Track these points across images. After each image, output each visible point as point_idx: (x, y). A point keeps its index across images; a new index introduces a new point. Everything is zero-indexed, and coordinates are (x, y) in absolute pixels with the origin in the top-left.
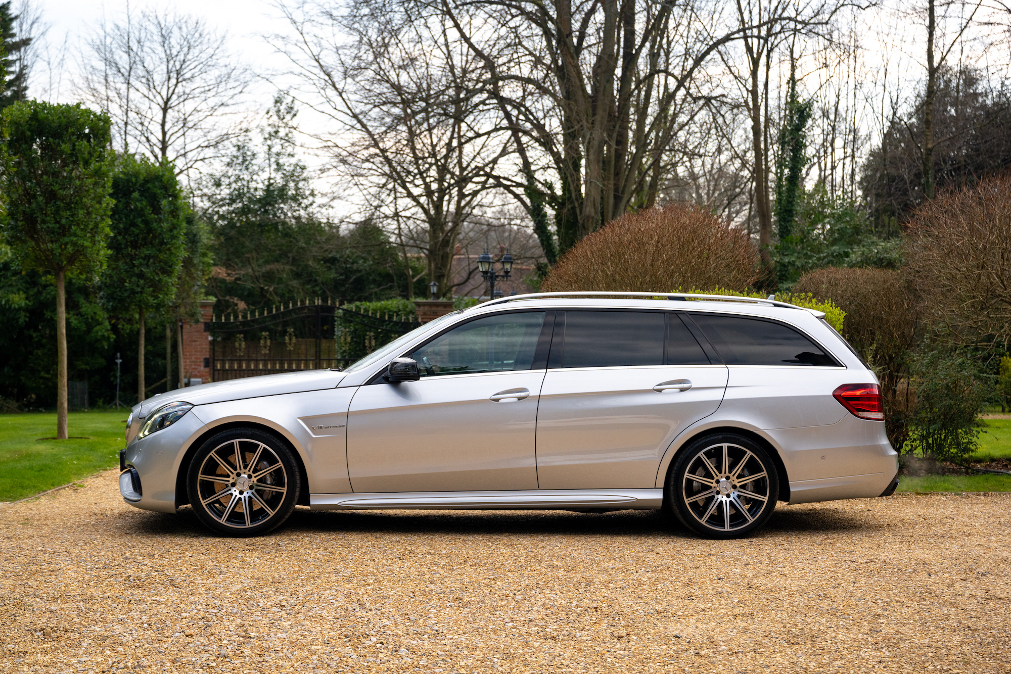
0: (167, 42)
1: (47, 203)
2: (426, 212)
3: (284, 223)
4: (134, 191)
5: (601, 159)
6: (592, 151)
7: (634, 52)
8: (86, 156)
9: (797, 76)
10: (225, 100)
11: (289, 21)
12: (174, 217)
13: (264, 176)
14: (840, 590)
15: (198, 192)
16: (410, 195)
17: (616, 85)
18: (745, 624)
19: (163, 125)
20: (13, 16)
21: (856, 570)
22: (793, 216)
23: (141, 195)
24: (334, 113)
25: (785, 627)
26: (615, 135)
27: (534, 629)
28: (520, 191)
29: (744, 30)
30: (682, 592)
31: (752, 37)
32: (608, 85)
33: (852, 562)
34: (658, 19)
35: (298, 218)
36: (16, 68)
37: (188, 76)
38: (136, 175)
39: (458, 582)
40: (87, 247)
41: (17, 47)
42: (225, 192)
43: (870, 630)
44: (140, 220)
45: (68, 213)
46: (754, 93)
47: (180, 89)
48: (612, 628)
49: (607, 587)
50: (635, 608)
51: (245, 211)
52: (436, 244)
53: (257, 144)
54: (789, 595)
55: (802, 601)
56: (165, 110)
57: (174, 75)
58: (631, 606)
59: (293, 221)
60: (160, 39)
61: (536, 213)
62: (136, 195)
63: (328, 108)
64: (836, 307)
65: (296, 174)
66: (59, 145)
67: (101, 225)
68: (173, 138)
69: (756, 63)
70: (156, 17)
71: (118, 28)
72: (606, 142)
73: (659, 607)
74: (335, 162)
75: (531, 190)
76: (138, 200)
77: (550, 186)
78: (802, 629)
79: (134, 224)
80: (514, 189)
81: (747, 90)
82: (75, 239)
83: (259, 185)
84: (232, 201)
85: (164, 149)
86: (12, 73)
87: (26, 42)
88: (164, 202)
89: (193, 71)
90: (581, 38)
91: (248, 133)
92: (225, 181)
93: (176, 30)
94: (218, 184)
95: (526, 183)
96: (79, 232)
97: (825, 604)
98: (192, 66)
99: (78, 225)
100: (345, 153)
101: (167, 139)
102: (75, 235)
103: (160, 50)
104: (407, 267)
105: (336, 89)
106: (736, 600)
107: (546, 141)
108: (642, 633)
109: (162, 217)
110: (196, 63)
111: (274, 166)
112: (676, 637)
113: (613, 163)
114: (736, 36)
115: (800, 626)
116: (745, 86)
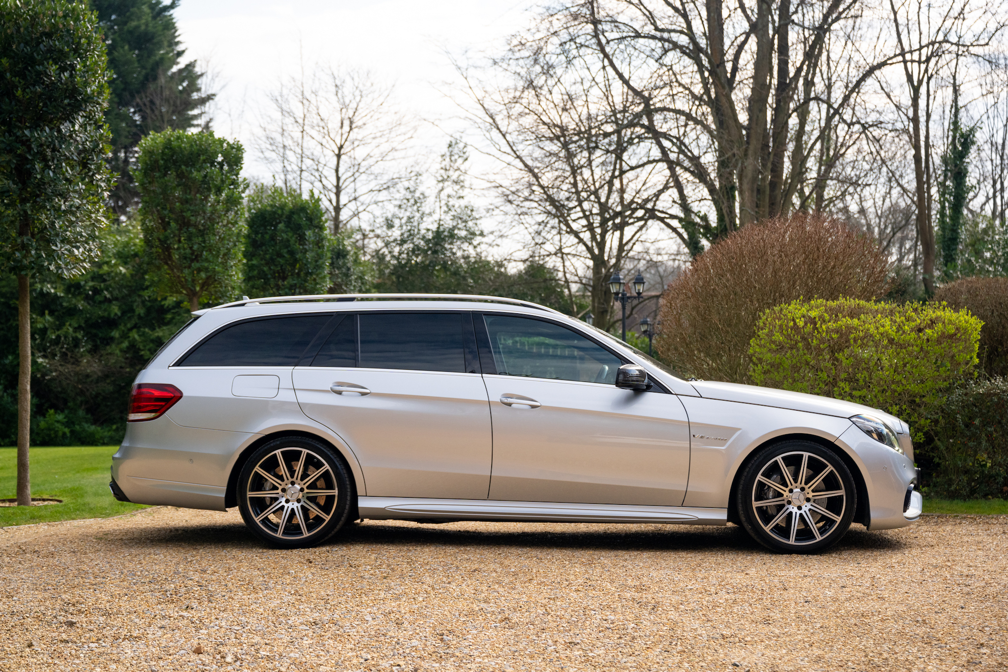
0: (340, 92)
1: (180, 230)
2: (589, 249)
3: (454, 262)
4: (280, 222)
5: (755, 186)
6: (745, 181)
7: (788, 81)
8: (218, 182)
9: (960, 104)
10: (395, 145)
11: (454, 67)
12: (319, 248)
13: (436, 217)
14: (942, 616)
15: (372, 234)
16: (572, 232)
17: (769, 113)
18: (821, 652)
19: (337, 171)
20: (199, 73)
21: (968, 594)
22: (958, 244)
23: (287, 227)
24: (498, 154)
25: (866, 656)
26: (769, 165)
27: (577, 653)
28: (675, 223)
29: (903, 54)
30: (759, 615)
31: (912, 61)
32: (760, 115)
33: (966, 586)
34: (812, 47)
35: (466, 258)
36: (202, 121)
37: (360, 123)
38: (283, 207)
39: (514, 601)
40: (218, 272)
41: (203, 101)
42: (396, 233)
43: (968, 662)
44: (285, 250)
45: (200, 239)
46: (915, 120)
47: (352, 135)
48: (666, 654)
49: (677, 609)
50: (699, 632)
51: (416, 250)
52: (598, 279)
53: (428, 186)
54: (882, 620)
55: (895, 627)
56: (339, 156)
57: (347, 123)
58: (696, 630)
59: (462, 261)
60: (334, 89)
61: (694, 246)
62: (281, 226)
63: (494, 151)
64: (972, 316)
65: (466, 216)
66: (191, 172)
67: (232, 251)
68: (346, 184)
69: (916, 90)
70: (330, 68)
71: (294, 80)
72: (760, 172)
73: (726, 632)
74: (500, 201)
75: (687, 223)
76: (283, 231)
77: (705, 218)
78: (886, 659)
79: (280, 255)
80: (668, 221)
81: (908, 118)
82: (206, 265)
83: (429, 225)
84: (403, 242)
85: (338, 194)
86: (198, 125)
87: (210, 97)
88: (309, 233)
89: (365, 119)
90: (735, 69)
91: (420, 178)
92: (397, 222)
93: (348, 80)
94: (390, 226)
95: (682, 215)
96: (210, 258)
97: (921, 631)
98: (364, 114)
99: (210, 250)
100: (508, 192)
101: (340, 184)
102: (207, 260)
103: (334, 99)
104: (572, 302)
105: (501, 132)
106: (819, 625)
107: (700, 173)
108: (697, 660)
109: (306, 247)
110: (368, 111)
111: (445, 208)
112: (735, 665)
113: (768, 192)
114: (894, 60)
115: (885, 655)
116: (906, 115)
